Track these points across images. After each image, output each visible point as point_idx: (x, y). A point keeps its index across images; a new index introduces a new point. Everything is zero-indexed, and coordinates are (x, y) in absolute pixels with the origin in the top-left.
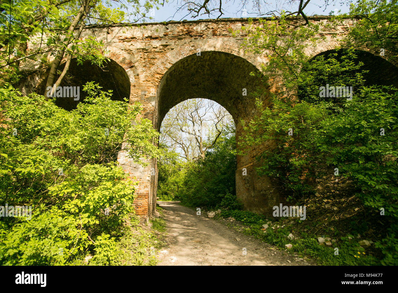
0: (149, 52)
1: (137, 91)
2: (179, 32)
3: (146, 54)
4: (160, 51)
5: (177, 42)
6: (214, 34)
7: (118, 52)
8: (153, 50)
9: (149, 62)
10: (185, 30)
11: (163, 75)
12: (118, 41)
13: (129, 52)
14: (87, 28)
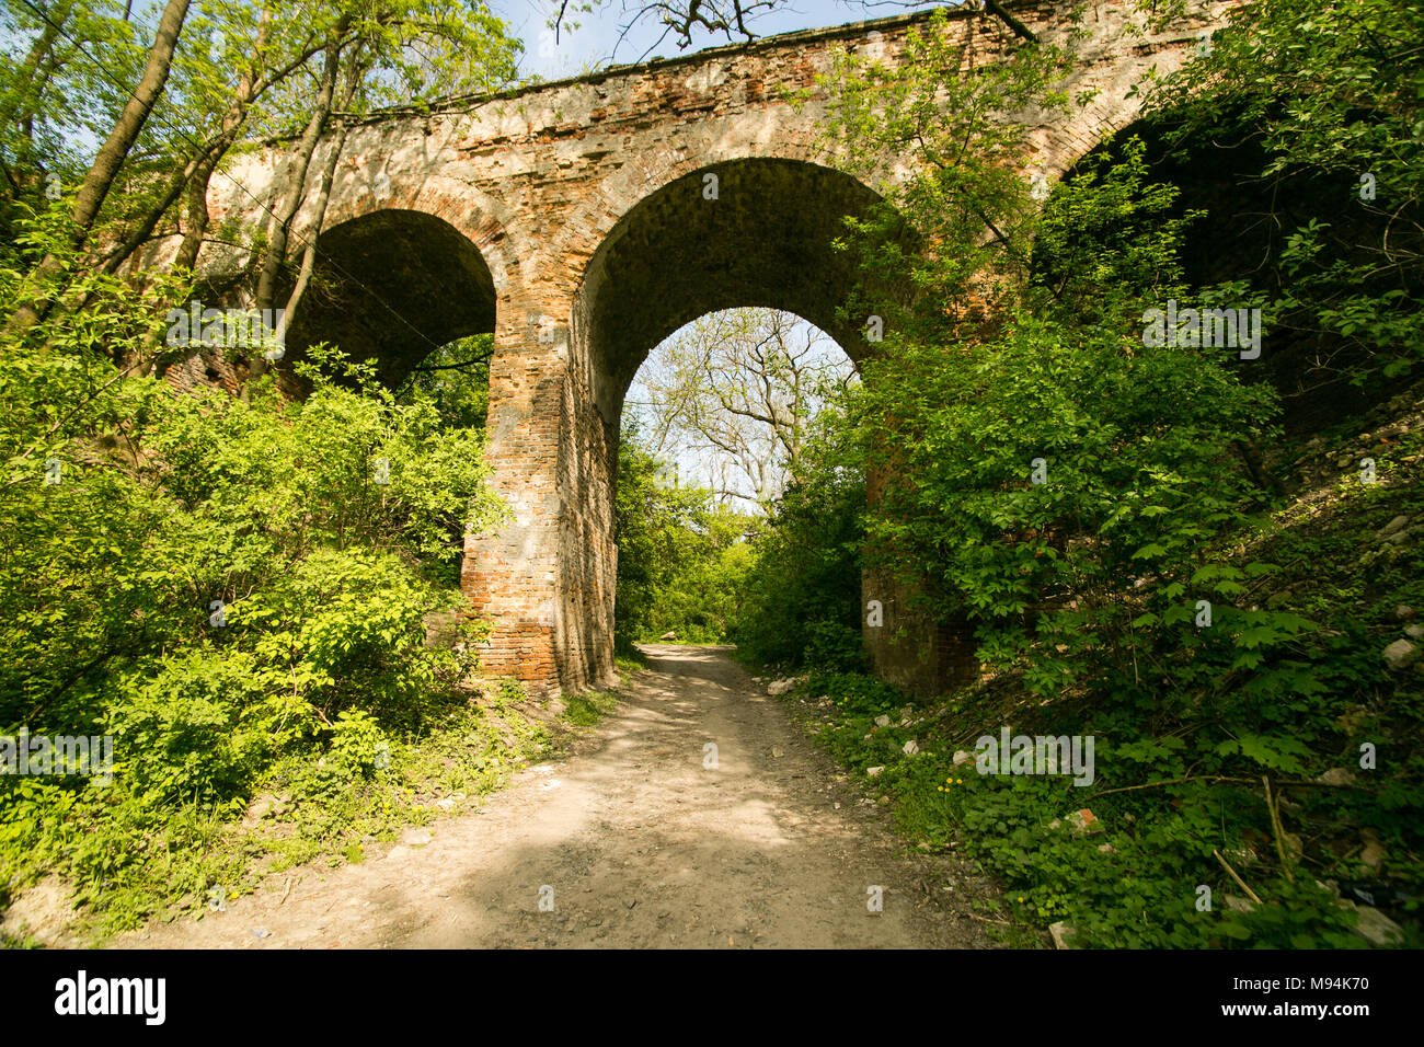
0: (547, 183)
1: (515, 315)
2: (638, 104)
3: (539, 191)
4: (582, 175)
5: (633, 138)
6: (752, 97)
7: (457, 191)
8: (558, 175)
9: (549, 219)
10: (658, 93)
11: (588, 255)
12: (455, 155)
13: (491, 188)
14: (367, 123)
